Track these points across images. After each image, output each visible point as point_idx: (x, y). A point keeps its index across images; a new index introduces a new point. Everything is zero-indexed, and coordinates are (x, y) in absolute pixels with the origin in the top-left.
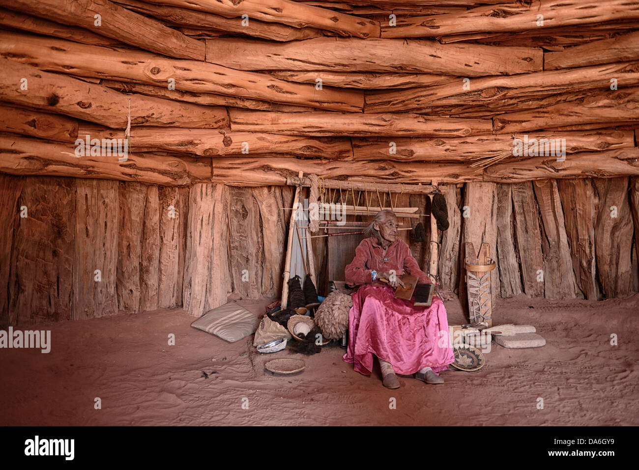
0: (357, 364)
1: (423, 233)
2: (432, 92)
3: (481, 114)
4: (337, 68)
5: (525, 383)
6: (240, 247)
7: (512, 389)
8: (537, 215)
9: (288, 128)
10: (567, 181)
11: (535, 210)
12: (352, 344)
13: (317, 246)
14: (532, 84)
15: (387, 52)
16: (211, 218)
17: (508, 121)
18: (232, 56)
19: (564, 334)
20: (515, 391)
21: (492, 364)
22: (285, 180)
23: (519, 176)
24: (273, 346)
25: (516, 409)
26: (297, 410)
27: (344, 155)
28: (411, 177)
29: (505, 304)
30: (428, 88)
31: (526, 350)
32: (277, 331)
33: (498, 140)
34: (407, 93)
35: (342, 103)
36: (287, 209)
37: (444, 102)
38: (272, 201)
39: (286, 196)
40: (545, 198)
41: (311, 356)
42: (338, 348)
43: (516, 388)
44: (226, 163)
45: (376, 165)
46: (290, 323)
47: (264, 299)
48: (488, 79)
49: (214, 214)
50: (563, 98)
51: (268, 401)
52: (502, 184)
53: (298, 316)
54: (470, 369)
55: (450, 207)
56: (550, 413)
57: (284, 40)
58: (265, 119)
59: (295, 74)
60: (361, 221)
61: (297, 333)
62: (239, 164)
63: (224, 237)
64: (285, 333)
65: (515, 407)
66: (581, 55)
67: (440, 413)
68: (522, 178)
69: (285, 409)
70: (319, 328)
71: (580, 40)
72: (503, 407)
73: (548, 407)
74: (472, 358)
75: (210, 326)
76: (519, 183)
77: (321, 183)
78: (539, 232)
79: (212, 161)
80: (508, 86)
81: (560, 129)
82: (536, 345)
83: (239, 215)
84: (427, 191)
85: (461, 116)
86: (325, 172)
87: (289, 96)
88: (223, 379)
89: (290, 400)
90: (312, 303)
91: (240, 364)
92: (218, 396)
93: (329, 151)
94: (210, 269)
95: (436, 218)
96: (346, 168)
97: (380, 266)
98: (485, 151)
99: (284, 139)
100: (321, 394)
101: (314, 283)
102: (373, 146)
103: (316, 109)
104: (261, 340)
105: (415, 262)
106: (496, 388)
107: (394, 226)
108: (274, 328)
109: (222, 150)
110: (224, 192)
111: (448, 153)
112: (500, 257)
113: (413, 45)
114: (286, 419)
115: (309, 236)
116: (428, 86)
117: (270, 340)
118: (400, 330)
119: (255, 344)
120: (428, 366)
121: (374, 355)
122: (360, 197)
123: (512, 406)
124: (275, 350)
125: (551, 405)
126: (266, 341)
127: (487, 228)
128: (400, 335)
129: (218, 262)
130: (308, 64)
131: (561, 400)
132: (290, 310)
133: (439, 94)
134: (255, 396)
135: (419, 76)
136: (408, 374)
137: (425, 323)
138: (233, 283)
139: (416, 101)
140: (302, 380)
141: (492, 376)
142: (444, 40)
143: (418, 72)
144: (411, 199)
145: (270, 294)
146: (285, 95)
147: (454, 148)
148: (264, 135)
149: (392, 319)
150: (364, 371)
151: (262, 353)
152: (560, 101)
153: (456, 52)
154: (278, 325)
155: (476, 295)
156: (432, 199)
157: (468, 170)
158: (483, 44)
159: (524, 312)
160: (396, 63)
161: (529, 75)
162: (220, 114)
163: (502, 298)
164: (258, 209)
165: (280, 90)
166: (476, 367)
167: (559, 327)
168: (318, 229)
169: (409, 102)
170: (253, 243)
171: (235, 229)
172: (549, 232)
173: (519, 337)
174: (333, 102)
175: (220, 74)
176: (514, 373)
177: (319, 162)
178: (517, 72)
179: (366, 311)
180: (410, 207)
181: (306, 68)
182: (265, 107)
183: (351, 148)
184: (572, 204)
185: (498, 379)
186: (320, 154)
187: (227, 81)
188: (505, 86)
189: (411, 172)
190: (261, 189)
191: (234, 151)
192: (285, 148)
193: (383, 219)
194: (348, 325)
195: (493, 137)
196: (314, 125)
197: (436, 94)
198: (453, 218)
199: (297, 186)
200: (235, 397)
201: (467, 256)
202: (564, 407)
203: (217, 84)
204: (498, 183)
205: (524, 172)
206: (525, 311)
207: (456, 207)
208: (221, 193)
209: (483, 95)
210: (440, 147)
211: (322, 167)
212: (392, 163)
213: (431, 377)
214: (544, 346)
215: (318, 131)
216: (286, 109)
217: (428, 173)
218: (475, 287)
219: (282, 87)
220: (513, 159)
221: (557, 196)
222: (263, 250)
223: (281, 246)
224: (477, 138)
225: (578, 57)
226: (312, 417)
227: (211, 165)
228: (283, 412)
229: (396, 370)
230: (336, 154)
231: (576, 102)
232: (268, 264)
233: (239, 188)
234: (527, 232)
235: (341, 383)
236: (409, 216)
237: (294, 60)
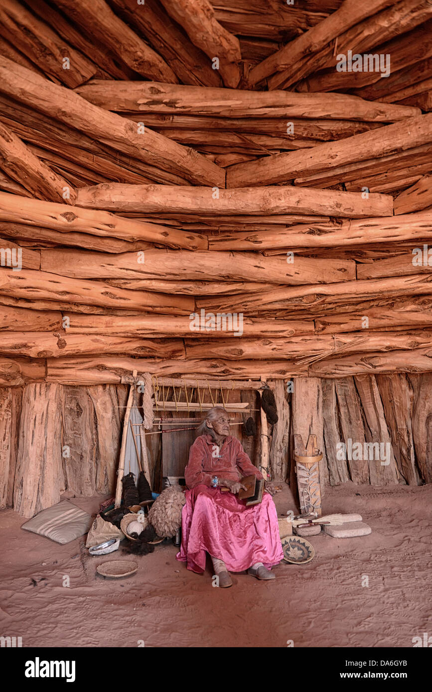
0: (190, 562)
1: (254, 427)
2: (258, 298)
3: (303, 317)
4: (168, 277)
5: (352, 575)
6: (75, 444)
7: (340, 581)
8: (359, 407)
9: (122, 331)
10: (384, 376)
11: (357, 402)
12: (184, 543)
13: (152, 441)
14: (347, 292)
15: (214, 263)
16: (44, 417)
17: (329, 323)
18: (67, 265)
19: (389, 520)
20: (343, 583)
21: (322, 555)
22: (120, 378)
23: (341, 372)
24: (106, 548)
25: (344, 602)
26: (128, 618)
27: (177, 354)
28: (241, 373)
29: (334, 492)
30: (254, 294)
31: (353, 539)
32: (110, 531)
33: (320, 340)
34: (234, 298)
35: (174, 307)
36: (122, 407)
37: (269, 307)
38: (107, 398)
39: (121, 393)
40: (365, 391)
41: (144, 557)
42: (172, 546)
43: (344, 580)
44: (61, 363)
45: (208, 363)
46: (123, 523)
47: (98, 496)
48: (308, 287)
49: (47, 413)
50: (375, 303)
51: (98, 610)
52: (326, 379)
53: (131, 514)
54: (301, 561)
55: (279, 400)
56: (375, 605)
57: (117, 252)
58: (100, 322)
59: (128, 282)
60: (194, 417)
61: (130, 533)
62: (74, 364)
63: (58, 436)
64: (118, 533)
65: (343, 601)
66: (388, 267)
67: (271, 611)
68: (344, 374)
69: (116, 617)
70: (153, 526)
71: (387, 254)
72: (331, 602)
73: (374, 599)
74: (302, 550)
75: (42, 527)
76: (341, 378)
77: (155, 381)
78: (362, 423)
79: (46, 362)
80: (325, 293)
81: (374, 330)
82: (362, 534)
83: (73, 413)
84: (256, 387)
85: (286, 318)
86: (159, 371)
87: (122, 301)
88: (52, 587)
89: (121, 607)
90: (146, 500)
91: (71, 568)
92: (46, 607)
93: (163, 351)
94: (42, 468)
95: (265, 412)
96: (179, 367)
97: (214, 463)
98: (308, 350)
99: (118, 340)
100: (153, 598)
101: (148, 480)
102: (205, 346)
103: (149, 312)
104: (93, 541)
105: (247, 457)
106: (325, 581)
107: (226, 421)
108: (107, 529)
109: (55, 351)
110: (58, 391)
111: (274, 352)
112: (327, 447)
113: (239, 257)
114: (116, 629)
115: (143, 433)
116: (254, 293)
117: (103, 540)
118: (231, 527)
119: (87, 546)
120: (259, 562)
121: (206, 552)
122: (193, 394)
123: (340, 599)
124: (107, 552)
125: (376, 597)
126: (98, 542)
127: (313, 420)
128: (231, 532)
129: (51, 461)
130: (140, 274)
131: (386, 590)
132: (124, 509)
133: (264, 300)
134: (85, 604)
135: (245, 284)
136: (240, 571)
137: (255, 520)
138: (66, 481)
139: (243, 306)
140: (134, 583)
141: (320, 569)
142: (267, 253)
143: (244, 281)
144: (242, 396)
145: (105, 491)
146: (119, 301)
147: (280, 347)
148: (98, 337)
149: (223, 516)
150: (197, 569)
151: (94, 555)
152: (373, 306)
153: (278, 263)
154: (111, 525)
155: (305, 485)
156: (261, 394)
157: (294, 367)
158: (302, 256)
159: (351, 500)
160: (224, 273)
161: (344, 284)
162: (54, 318)
163: (331, 486)
164: (93, 407)
165: (114, 296)
166: (306, 560)
167: (384, 514)
168: (152, 427)
169: (237, 306)
170: (88, 440)
171: (70, 427)
172: (371, 422)
173: (347, 526)
174: (165, 307)
175: (54, 282)
176: (342, 564)
177: (153, 361)
178: (334, 281)
179: (198, 509)
180: (242, 402)
181: (139, 277)
182: (99, 311)
183: (184, 348)
184: (390, 397)
185: (327, 571)
186: (154, 354)
187: (61, 288)
188: (323, 293)
189: (241, 369)
190: (96, 387)
191: (68, 352)
192: (119, 349)
193: (215, 416)
194: (181, 523)
195: (315, 337)
196: (147, 327)
197: (261, 299)
198: (282, 411)
199: (131, 384)
200: (63, 607)
201: (296, 447)
202: (389, 598)
203: (51, 291)
204: (322, 378)
205: (345, 368)
206: (352, 498)
207: (285, 401)
208: (55, 392)
209: (304, 301)
210: (267, 347)
211: (156, 366)
212: (223, 361)
213: (262, 573)
214: (370, 534)
215: (151, 333)
216: (119, 313)
217: (258, 370)
218: (305, 477)
219: (116, 294)
220: (334, 357)
221: (376, 389)
222: (98, 446)
223: (116, 442)
224: (301, 338)
225: (386, 269)
226: (143, 624)
227: (46, 365)
228: (114, 621)
229: (228, 567)
230: (169, 353)
231: (387, 306)
232: (102, 461)
233: (73, 387)
234: (351, 423)
235: (174, 584)
236: (240, 411)
237: (127, 269)
